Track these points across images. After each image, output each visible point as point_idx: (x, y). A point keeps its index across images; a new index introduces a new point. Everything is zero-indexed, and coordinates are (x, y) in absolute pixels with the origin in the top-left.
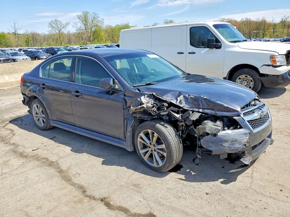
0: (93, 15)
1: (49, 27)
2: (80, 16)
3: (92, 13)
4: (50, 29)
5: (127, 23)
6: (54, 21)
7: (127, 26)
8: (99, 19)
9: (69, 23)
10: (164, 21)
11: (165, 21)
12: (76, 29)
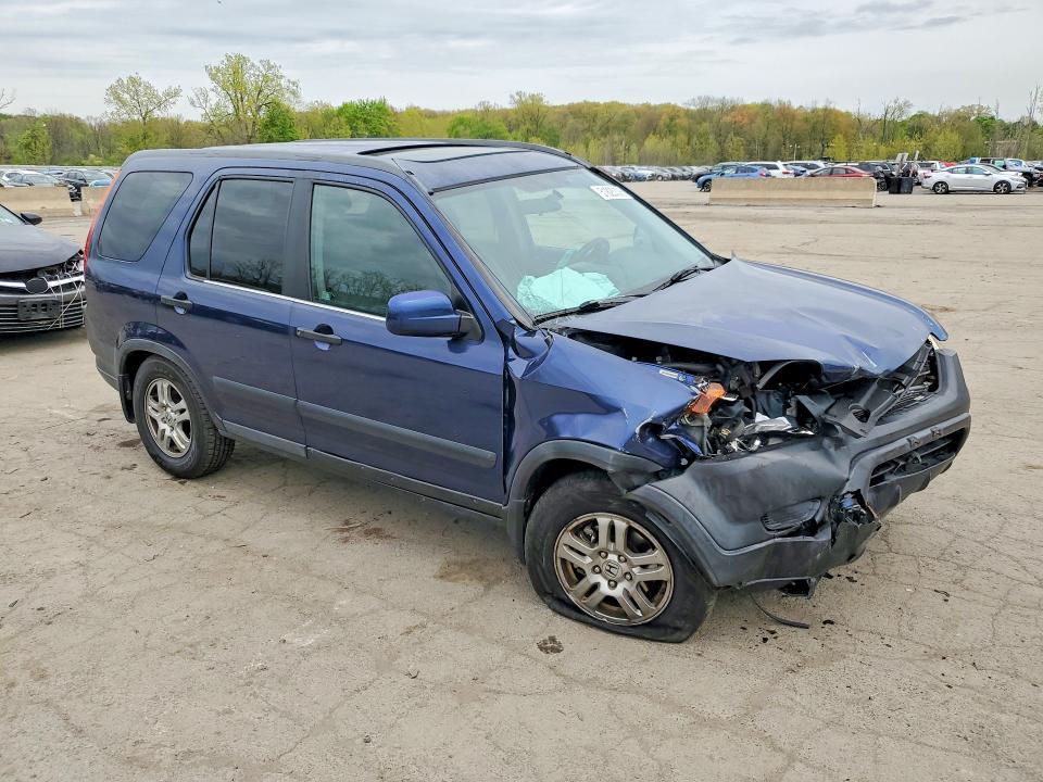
0: (262, 68)
1: (109, 102)
2: (218, 70)
3: (257, 64)
4: (112, 108)
5: (378, 98)
6: (126, 82)
7: (379, 109)
8: (282, 83)
9: (176, 93)
10: (512, 96)
11: (517, 97)
12: (203, 112)
